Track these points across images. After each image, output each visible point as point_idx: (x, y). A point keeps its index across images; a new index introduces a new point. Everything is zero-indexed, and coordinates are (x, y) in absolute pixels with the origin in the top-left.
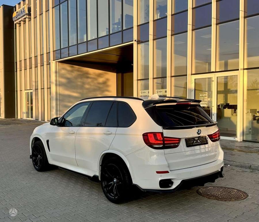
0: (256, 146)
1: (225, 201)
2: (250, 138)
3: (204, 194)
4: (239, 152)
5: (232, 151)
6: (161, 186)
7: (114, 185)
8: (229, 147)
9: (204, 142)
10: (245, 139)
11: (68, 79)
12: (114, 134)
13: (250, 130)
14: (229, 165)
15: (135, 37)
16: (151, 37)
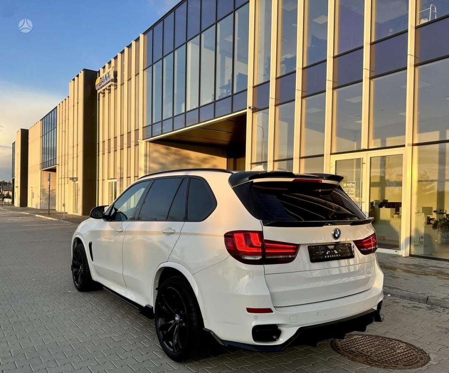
0: (433, 265)
1: (385, 367)
2: (421, 252)
3: (343, 350)
4: (405, 274)
5: (393, 271)
6: (255, 338)
7: (175, 326)
8: (388, 265)
9: (347, 254)
10: (413, 253)
11: (161, 164)
12: (177, 233)
13: (422, 240)
14: (389, 295)
15: (250, 103)
16: (272, 102)
